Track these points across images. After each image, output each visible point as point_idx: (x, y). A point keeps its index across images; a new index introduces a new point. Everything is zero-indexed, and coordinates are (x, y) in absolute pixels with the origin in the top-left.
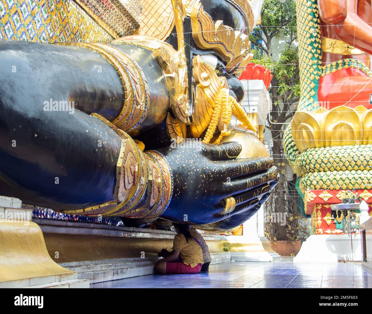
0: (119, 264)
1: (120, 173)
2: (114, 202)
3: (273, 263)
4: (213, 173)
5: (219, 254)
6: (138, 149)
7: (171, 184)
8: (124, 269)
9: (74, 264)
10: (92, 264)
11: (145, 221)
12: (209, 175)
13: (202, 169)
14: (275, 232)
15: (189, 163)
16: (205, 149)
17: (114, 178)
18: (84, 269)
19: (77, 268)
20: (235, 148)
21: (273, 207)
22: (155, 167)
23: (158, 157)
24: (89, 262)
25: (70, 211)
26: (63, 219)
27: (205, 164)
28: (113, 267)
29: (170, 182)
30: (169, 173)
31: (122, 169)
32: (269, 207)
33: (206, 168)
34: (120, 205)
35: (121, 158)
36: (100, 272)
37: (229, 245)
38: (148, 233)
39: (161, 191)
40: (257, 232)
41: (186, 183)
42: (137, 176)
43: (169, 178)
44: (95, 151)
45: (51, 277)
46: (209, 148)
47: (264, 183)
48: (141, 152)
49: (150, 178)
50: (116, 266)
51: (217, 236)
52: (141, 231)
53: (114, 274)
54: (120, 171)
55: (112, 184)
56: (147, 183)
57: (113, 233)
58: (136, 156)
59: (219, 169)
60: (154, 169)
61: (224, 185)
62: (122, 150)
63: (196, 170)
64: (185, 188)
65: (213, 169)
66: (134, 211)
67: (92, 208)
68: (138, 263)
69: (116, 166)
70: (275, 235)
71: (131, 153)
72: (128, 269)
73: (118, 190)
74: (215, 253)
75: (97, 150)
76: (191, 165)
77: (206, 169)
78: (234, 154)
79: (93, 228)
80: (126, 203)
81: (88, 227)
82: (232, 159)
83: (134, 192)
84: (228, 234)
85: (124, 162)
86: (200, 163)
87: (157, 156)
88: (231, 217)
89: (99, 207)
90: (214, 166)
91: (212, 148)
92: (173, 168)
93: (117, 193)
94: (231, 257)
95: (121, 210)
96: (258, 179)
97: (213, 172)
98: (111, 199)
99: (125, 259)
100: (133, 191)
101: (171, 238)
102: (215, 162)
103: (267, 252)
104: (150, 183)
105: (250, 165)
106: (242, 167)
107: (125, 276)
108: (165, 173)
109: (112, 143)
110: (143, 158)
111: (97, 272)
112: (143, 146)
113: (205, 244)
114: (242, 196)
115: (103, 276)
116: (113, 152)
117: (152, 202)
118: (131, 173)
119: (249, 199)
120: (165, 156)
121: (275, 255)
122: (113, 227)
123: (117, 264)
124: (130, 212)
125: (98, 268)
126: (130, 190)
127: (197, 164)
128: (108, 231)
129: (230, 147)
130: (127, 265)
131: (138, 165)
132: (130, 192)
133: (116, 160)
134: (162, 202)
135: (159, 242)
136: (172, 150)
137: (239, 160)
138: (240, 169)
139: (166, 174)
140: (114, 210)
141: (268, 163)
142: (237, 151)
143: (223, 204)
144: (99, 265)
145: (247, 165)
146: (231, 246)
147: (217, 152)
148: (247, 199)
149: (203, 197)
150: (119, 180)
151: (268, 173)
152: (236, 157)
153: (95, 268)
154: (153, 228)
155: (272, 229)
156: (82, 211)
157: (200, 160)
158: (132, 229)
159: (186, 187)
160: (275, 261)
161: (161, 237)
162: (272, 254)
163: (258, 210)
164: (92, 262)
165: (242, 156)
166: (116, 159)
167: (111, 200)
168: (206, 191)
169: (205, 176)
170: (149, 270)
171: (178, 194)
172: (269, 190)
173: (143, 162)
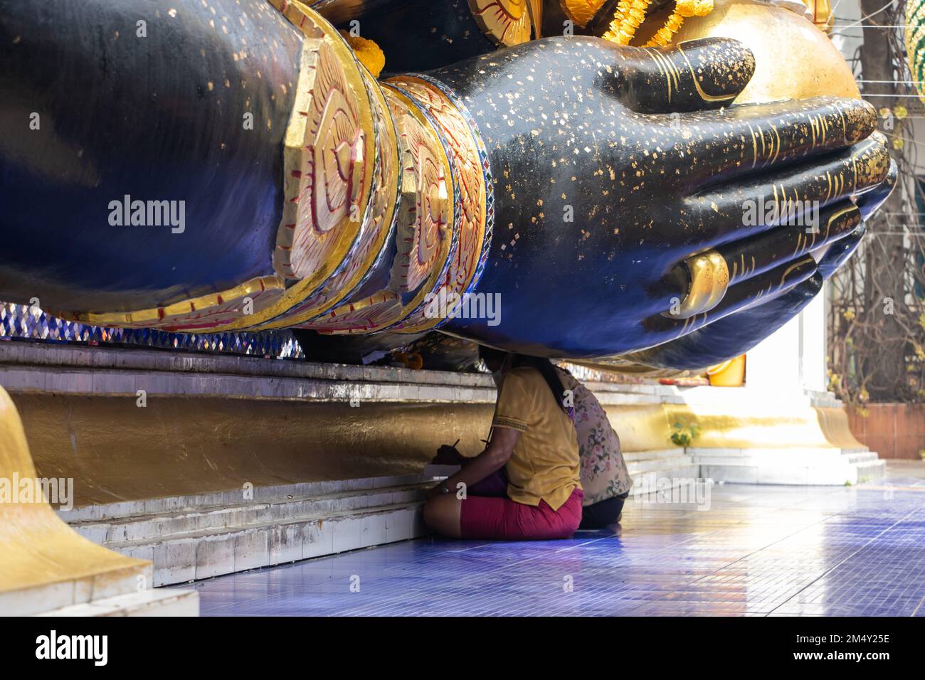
0: (290, 506)
1: (297, 174)
2: (273, 281)
3: (858, 491)
4: (644, 161)
5: (656, 458)
6: (362, 76)
7: (484, 206)
8: (307, 526)
9: (125, 508)
10: (189, 509)
11: (383, 342)
12: (630, 171)
13: (605, 145)
14: (865, 370)
15: (555, 123)
16: (615, 68)
17: (274, 191)
18: (161, 526)
19: (136, 526)
20: (730, 63)
21: (858, 277)
22: (426, 139)
23: (437, 104)
24: (180, 501)
25: (112, 314)
26: (79, 339)
27: (615, 129)
28: (268, 519)
29: (482, 195)
30: (478, 162)
31: (307, 156)
32: (842, 277)
33: (620, 142)
34: (295, 289)
35: (302, 113)
36: (220, 538)
37: (692, 424)
38: (394, 383)
39: (449, 233)
40: (801, 372)
41: (541, 202)
42: (362, 181)
43: (478, 184)
44: (202, 91)
45: (60, 586)
46: (630, 65)
47: (836, 198)
48: (372, 85)
49: (409, 186)
50: (277, 514)
51: (649, 390)
52: (367, 377)
53: (270, 545)
54: (297, 163)
55: (265, 212)
56: (397, 206)
57: (264, 389)
58: (358, 105)
59: (668, 147)
60: (421, 148)
61: (687, 208)
62: (306, 81)
63: (581, 149)
64: (538, 219)
65: (643, 146)
66: (348, 308)
67: (192, 305)
68: (360, 500)
69: (281, 145)
70: (864, 382)
71: (338, 93)
72: (324, 523)
73: (290, 238)
74: (641, 455)
75: (211, 85)
76: (560, 132)
77: (619, 147)
78: (723, 86)
79: (191, 371)
80: (317, 284)
81: (173, 366)
82: (716, 106)
83: (351, 240)
84: (689, 381)
85: (314, 127)
86: (595, 124)
87: (431, 98)
88: (708, 326)
89: (220, 300)
90: (650, 136)
91: (642, 65)
92: (493, 144)
93: (287, 249)
94: (700, 467)
95: (297, 308)
96: (815, 183)
97: (646, 158)
98: (261, 270)
99: (310, 485)
100: (345, 239)
101: (480, 401)
102: (654, 117)
103: (838, 450)
104: (409, 204)
105: (784, 129)
106: (754, 136)
107: (310, 551)
108: (464, 162)
109: (265, 58)
110: (383, 110)
111: (209, 539)
112: (376, 58)
113: (606, 428)
114: (752, 247)
115: (231, 551)
116: (270, 92)
117: (416, 274)
118: (339, 169)
119: (777, 259)
120: (463, 96)
121: (863, 460)
122: (265, 365)
123: (282, 506)
124: (333, 314)
125: (214, 522)
126: (335, 234)
127: (585, 129)
128: (247, 380)
129: (712, 58)
130: (318, 507)
131: (364, 138)
132: (333, 242)
133: (283, 120)
134: (453, 272)
135: (432, 418)
136: (488, 74)
137: (743, 112)
138: (749, 145)
139: (468, 167)
140: (274, 307)
141: (853, 120)
142: (735, 75)
143: (682, 280)
144: (216, 512)
145: (774, 128)
146: (699, 428)
147: (660, 81)
148: (770, 261)
149: (608, 254)
150: (293, 200)
151: (854, 158)
152: (733, 100)
153: (202, 522)
154: (411, 366)
155: (852, 358)
156: (153, 314)
157: (596, 109)
158: (333, 371)
159: (542, 215)
160: (864, 481)
161: (444, 396)
162: (853, 456)
163: (810, 298)
164: (191, 502)
165: (753, 94)
166: (284, 117)
167: (261, 274)
168: (617, 231)
169: (615, 172)
170: (399, 524)
171: (513, 243)
172: (854, 225)
173: (381, 125)
